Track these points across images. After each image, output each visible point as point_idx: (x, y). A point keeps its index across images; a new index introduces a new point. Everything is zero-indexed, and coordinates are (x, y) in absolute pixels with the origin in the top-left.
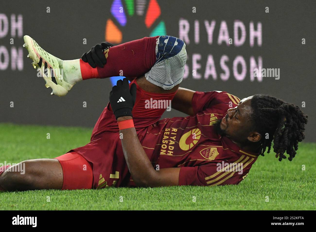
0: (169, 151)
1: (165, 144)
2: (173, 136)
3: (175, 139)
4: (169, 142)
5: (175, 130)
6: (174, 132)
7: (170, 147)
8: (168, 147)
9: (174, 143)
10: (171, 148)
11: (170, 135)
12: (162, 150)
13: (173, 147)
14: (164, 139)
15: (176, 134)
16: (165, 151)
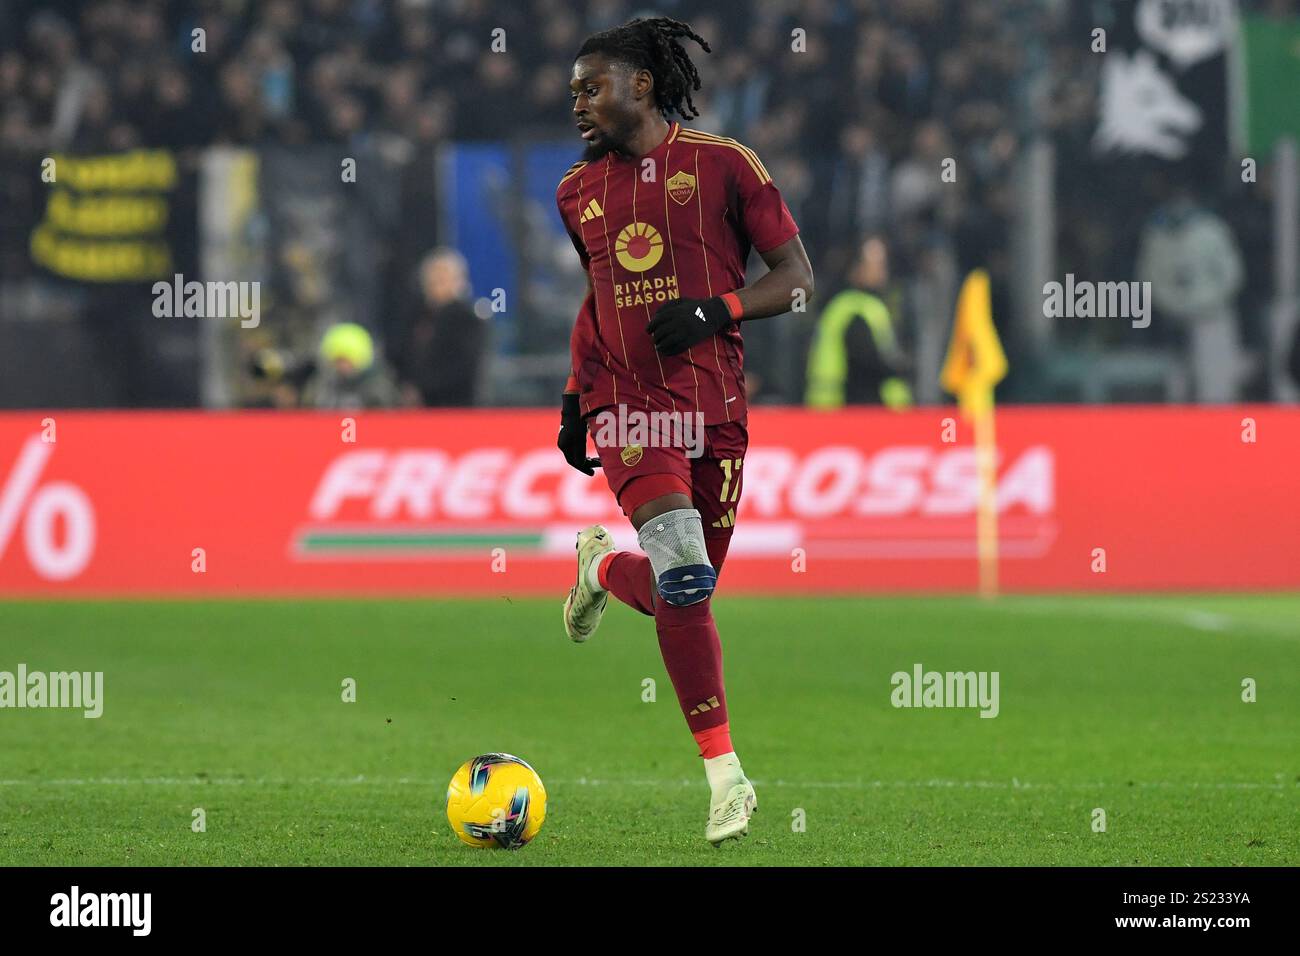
0: (669, 285)
1: (654, 296)
2: (632, 288)
3: (639, 283)
4: (648, 290)
5: (618, 289)
6: (624, 290)
7: (657, 287)
8: (659, 290)
9: (647, 282)
10: (659, 282)
11: (633, 293)
12: (670, 298)
13: (656, 280)
14: (642, 302)
15: (627, 285)
16: (670, 292)
